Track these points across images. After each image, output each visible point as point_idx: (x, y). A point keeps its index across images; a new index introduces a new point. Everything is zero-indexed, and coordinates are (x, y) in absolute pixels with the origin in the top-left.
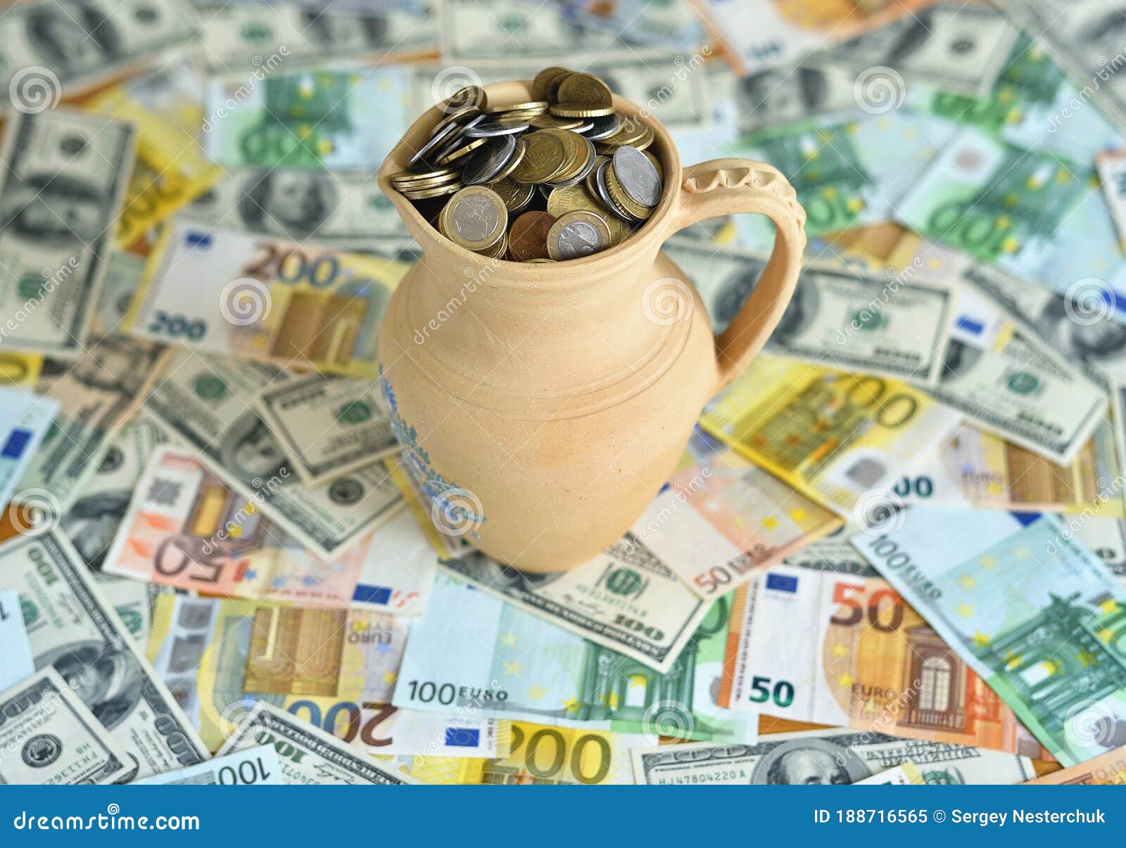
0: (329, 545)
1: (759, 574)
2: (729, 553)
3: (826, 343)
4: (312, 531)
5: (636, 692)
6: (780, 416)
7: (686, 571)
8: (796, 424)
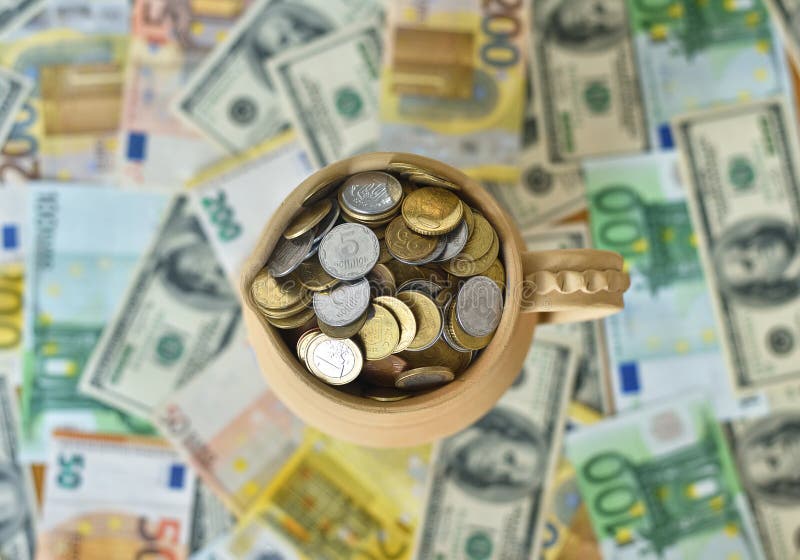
0: (187, 106)
1: (184, 457)
2: (206, 434)
3: (449, 510)
4: (200, 89)
5: (59, 367)
6: (336, 492)
7: (185, 399)
8: (326, 506)
